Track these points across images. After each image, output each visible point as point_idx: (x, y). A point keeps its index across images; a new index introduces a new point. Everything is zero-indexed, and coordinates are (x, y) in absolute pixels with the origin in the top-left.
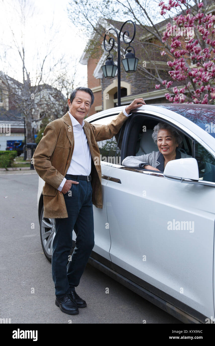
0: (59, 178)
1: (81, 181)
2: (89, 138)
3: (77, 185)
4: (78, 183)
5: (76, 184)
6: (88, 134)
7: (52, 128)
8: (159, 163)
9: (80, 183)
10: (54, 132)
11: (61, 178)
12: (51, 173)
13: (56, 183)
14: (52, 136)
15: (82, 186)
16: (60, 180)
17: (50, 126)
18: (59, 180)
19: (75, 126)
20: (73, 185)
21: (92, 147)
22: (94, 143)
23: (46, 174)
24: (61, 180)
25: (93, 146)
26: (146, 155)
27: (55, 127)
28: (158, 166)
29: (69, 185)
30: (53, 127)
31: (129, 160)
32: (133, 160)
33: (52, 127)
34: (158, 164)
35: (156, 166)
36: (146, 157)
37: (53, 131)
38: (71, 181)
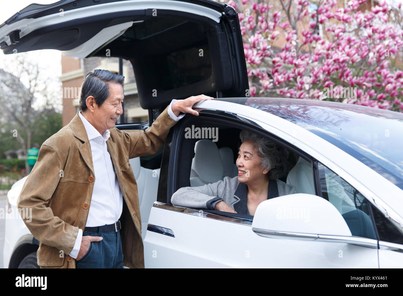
0: (70, 236)
1: (106, 235)
2: (116, 159)
3: (99, 242)
4: (101, 238)
5: (98, 240)
6: (114, 152)
7: (52, 150)
8: (238, 198)
9: (105, 237)
10: (57, 155)
11: (73, 235)
12: (56, 231)
13: (66, 244)
14: (53, 164)
15: (106, 243)
16: (72, 238)
17: (50, 147)
18: (70, 239)
19: (93, 140)
20: (93, 243)
21: (121, 173)
22: (125, 166)
23: (46, 232)
24: (74, 239)
25: (123, 171)
26: (212, 184)
27: (58, 147)
28: (236, 204)
29: (86, 246)
30: (55, 148)
31: (185, 194)
32: (192, 194)
33: (53, 148)
34: (236, 200)
35: (233, 204)
36: (213, 187)
37: (54, 154)
38: (90, 238)
